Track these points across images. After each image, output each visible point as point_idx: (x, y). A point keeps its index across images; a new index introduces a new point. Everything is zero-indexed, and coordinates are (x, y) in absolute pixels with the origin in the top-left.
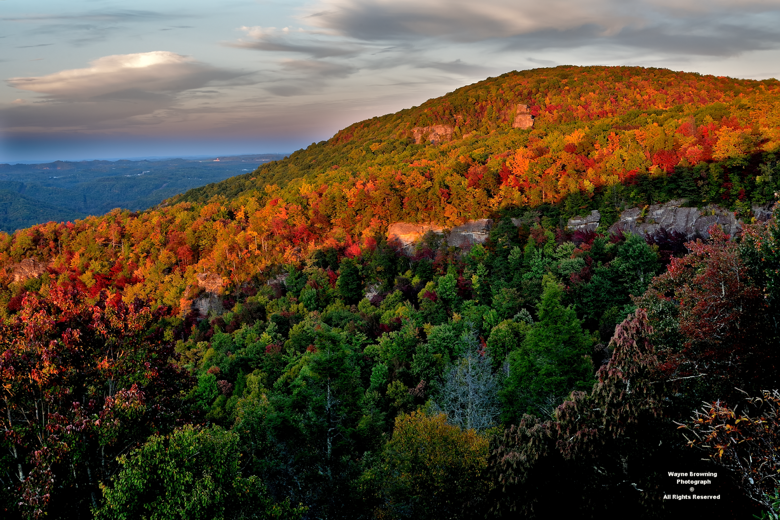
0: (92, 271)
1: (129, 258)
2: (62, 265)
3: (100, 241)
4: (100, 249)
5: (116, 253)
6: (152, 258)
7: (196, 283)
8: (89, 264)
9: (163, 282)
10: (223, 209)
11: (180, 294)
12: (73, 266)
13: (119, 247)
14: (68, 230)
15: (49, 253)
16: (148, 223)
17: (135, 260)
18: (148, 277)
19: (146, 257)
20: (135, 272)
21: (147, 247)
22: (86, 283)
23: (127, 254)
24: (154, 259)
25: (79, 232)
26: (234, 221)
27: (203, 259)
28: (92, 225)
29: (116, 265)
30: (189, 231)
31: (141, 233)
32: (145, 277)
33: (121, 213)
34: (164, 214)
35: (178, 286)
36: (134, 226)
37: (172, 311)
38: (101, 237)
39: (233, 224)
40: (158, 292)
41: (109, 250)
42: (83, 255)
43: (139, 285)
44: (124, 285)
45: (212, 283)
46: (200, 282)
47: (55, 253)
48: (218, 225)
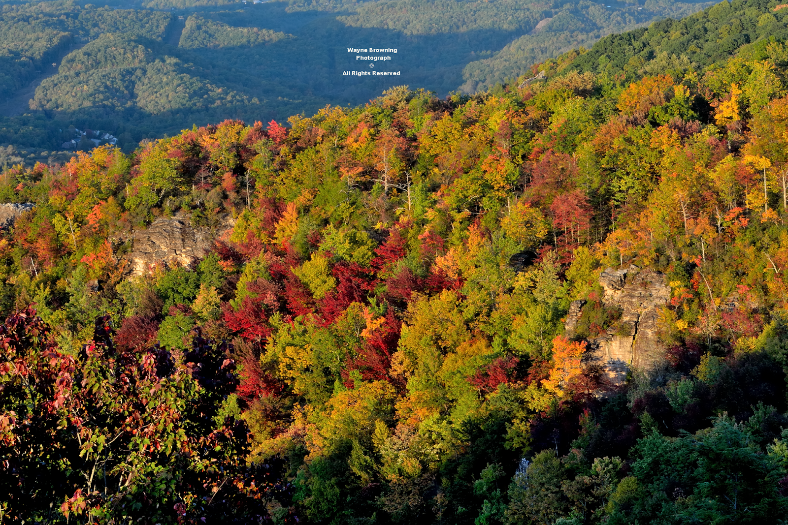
0: (328, 253)
1: (424, 222)
2: (251, 236)
3: (350, 176)
4: (349, 195)
5: (390, 209)
6: (483, 224)
7: (596, 294)
8: (322, 235)
9: (511, 290)
10: (680, 92)
11: (555, 325)
12: (280, 239)
13: (399, 191)
14: (271, 143)
15: (221, 204)
16: (476, 129)
17: (438, 229)
18: (471, 274)
19: (471, 219)
20: (439, 259)
21: (472, 195)
22: (312, 287)
23: (418, 210)
24: (491, 226)
25: (299, 149)
26: (711, 127)
27: (619, 231)
28: (333, 131)
29: (391, 241)
30: (584, 151)
31: (459, 156)
32: (465, 275)
33: (408, 100)
34: (521, 104)
35: (551, 301)
36: (441, 136)
37: (531, 370)
38: (355, 165)
39: (707, 134)
40: (495, 315)
41: (375, 199)
42: (307, 210)
43: (446, 296)
44: (409, 295)
45: (641, 297)
46: (609, 292)
47: (236, 205)
48: (664, 137)
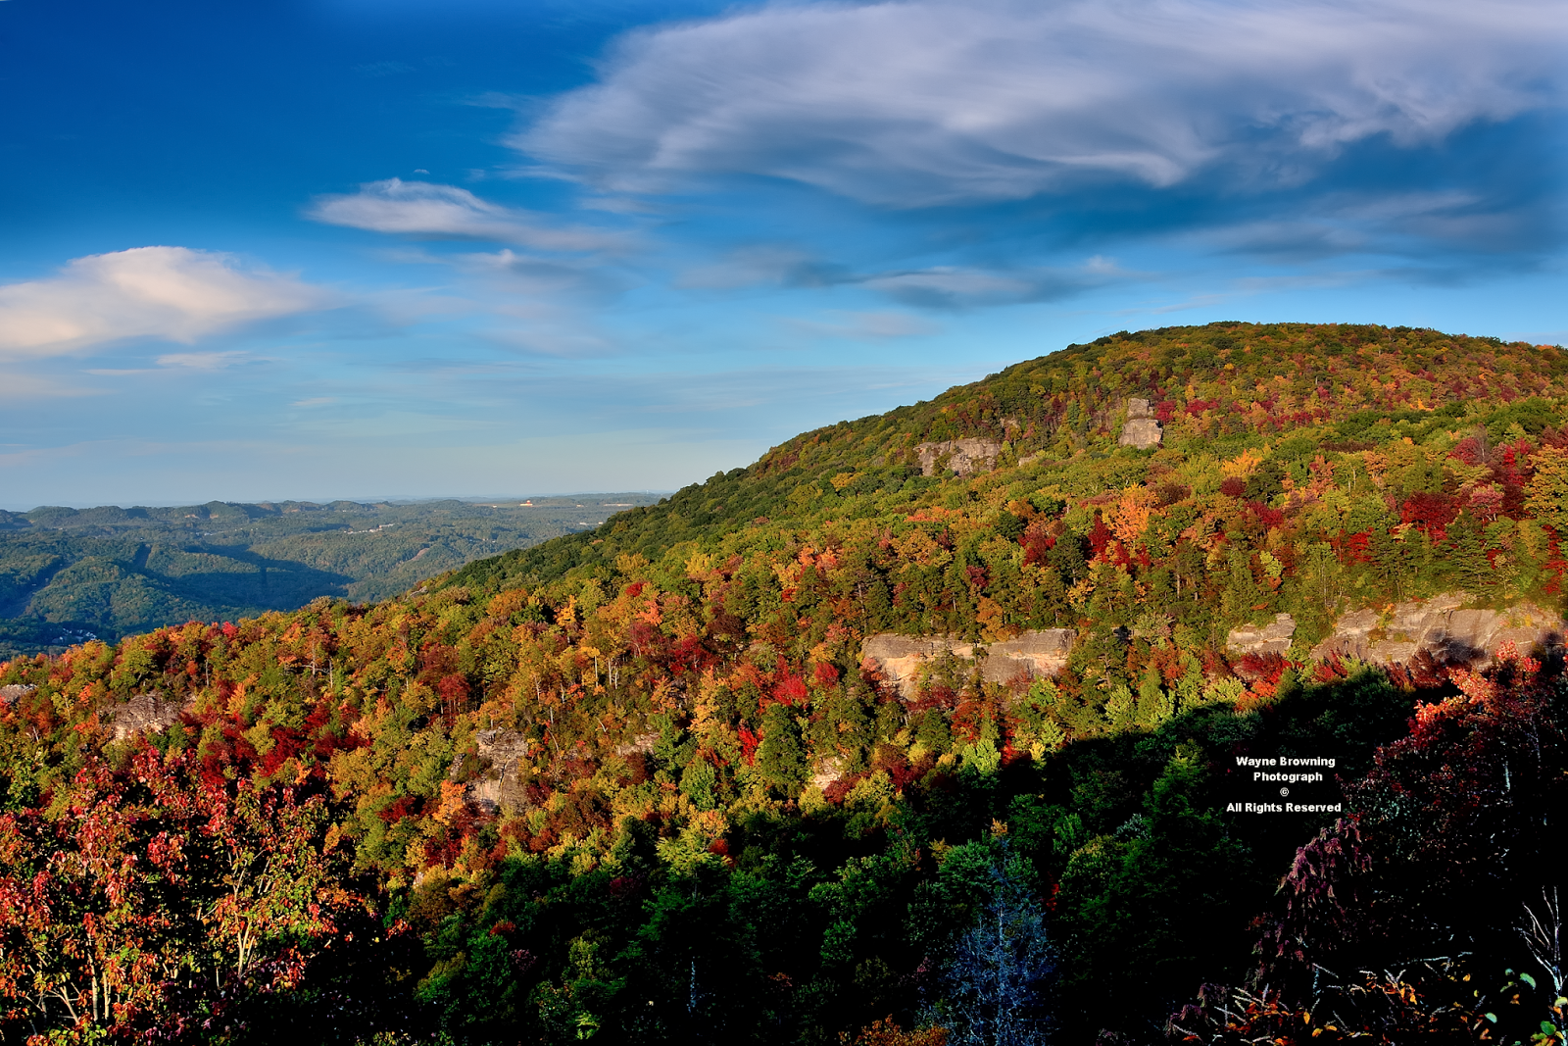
0: (269, 721)
1: (342, 697)
2: (209, 708)
3: (286, 662)
4: (286, 677)
5: (317, 688)
6: (387, 698)
7: (473, 749)
8: (265, 709)
9: (408, 747)
10: (532, 601)
11: (442, 772)
12: (231, 711)
13: (323, 674)
14: (226, 639)
15: (185, 685)
16: (382, 628)
17: (354, 702)
18: (379, 735)
19: (378, 694)
20: (354, 725)
21: (379, 677)
22: (257, 746)
23: (339, 688)
24: (393, 700)
25: (246, 644)
26: (555, 626)
27: (490, 702)
28: (273, 630)
29: (317, 711)
30: (462, 646)
31: (369, 647)
32: (374, 736)
33: (330, 607)
34: (416, 611)
35: (439, 755)
36: (355, 633)
37: (425, 806)
38: (290, 655)
39: (552, 632)
40: (397, 765)
41: (304, 680)
42: (253, 688)
43: (360, 752)
44: (331, 752)
45: (506, 751)
46: (483, 747)
47: (198, 686)
48: (522, 634)
